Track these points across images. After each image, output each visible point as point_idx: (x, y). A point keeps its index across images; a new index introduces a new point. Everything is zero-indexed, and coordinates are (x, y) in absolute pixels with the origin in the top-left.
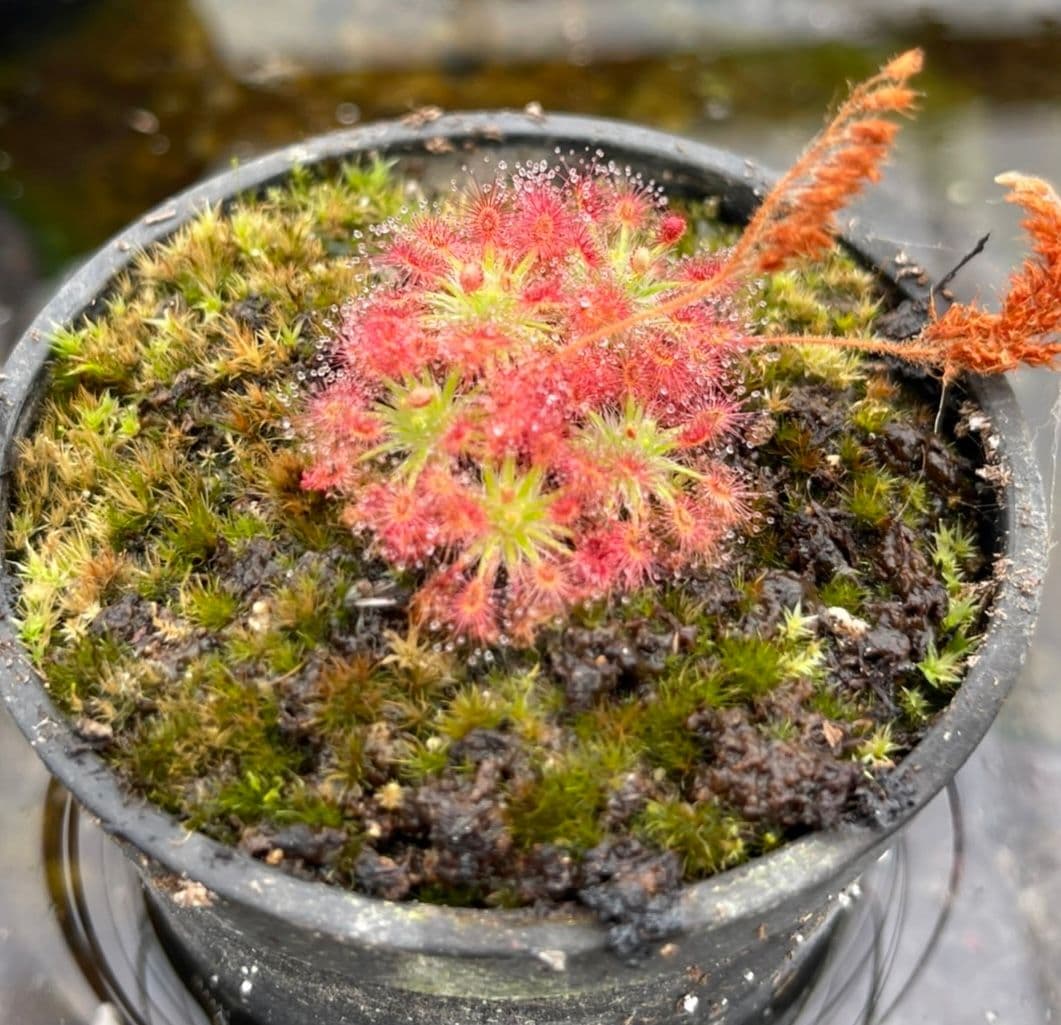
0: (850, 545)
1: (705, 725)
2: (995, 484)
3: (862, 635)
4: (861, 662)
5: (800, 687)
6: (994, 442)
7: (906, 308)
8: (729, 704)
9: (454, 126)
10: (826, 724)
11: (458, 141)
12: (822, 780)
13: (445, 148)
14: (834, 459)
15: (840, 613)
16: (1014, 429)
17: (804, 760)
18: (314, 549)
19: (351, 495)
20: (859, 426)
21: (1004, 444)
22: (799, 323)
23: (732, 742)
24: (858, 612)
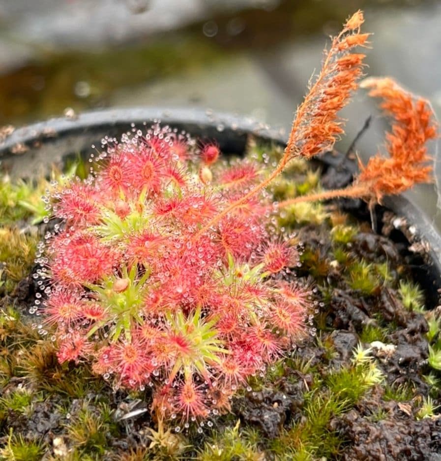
0: (366, 306)
1: (339, 425)
2: (422, 253)
3: (394, 353)
4: (398, 368)
5: (377, 389)
6: (413, 230)
7: (332, 172)
8: (346, 411)
9: (25, 134)
10: (400, 405)
11: (30, 143)
12: (415, 433)
13: (23, 149)
14: (334, 263)
15: (378, 344)
16: (419, 220)
17: (400, 426)
18: (76, 397)
19: (92, 358)
20: (338, 242)
21: (419, 230)
22: (280, 195)
23: (359, 429)
24: (386, 341)
